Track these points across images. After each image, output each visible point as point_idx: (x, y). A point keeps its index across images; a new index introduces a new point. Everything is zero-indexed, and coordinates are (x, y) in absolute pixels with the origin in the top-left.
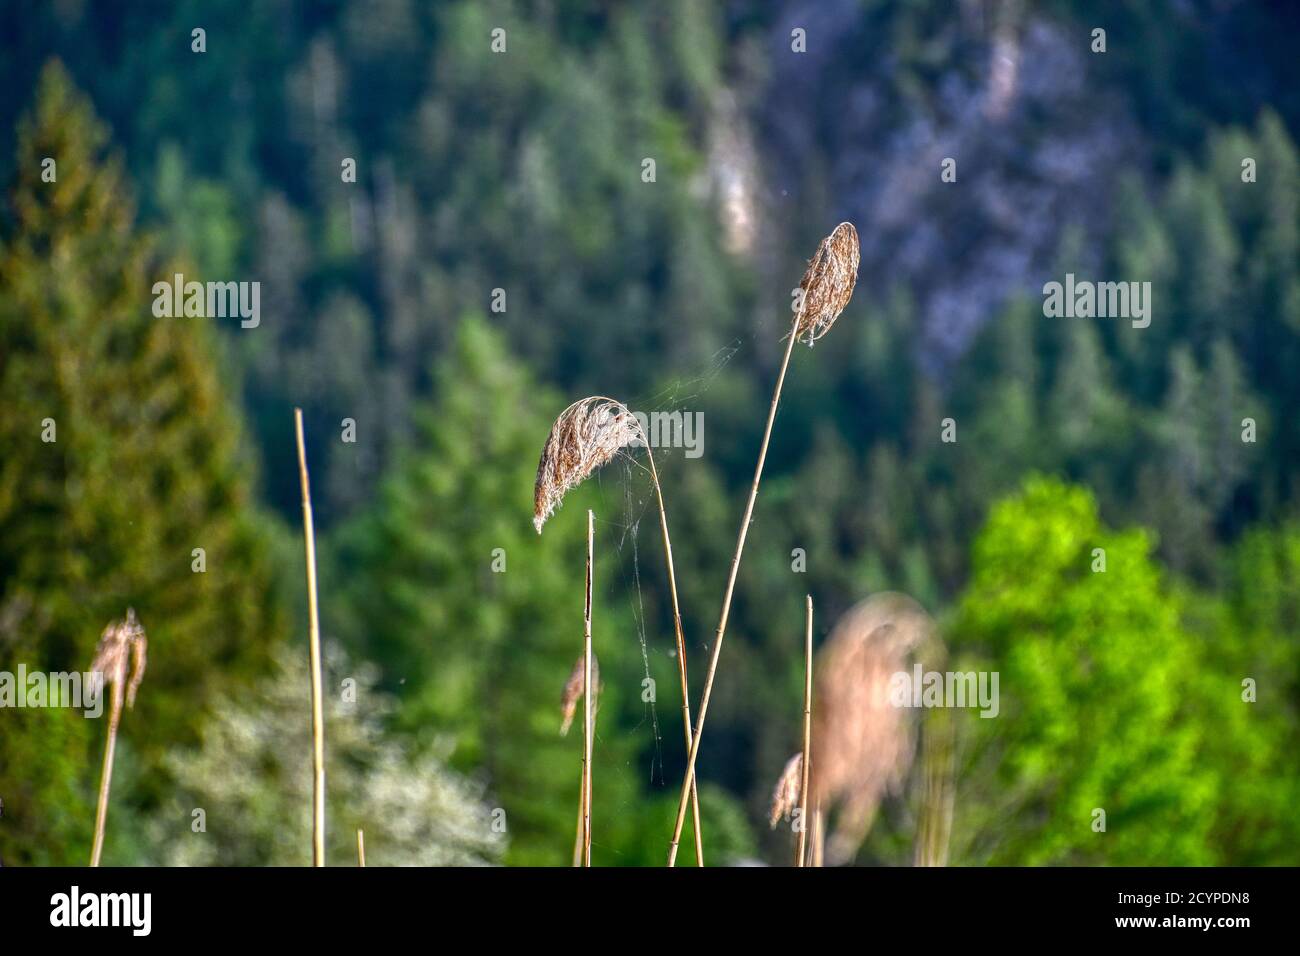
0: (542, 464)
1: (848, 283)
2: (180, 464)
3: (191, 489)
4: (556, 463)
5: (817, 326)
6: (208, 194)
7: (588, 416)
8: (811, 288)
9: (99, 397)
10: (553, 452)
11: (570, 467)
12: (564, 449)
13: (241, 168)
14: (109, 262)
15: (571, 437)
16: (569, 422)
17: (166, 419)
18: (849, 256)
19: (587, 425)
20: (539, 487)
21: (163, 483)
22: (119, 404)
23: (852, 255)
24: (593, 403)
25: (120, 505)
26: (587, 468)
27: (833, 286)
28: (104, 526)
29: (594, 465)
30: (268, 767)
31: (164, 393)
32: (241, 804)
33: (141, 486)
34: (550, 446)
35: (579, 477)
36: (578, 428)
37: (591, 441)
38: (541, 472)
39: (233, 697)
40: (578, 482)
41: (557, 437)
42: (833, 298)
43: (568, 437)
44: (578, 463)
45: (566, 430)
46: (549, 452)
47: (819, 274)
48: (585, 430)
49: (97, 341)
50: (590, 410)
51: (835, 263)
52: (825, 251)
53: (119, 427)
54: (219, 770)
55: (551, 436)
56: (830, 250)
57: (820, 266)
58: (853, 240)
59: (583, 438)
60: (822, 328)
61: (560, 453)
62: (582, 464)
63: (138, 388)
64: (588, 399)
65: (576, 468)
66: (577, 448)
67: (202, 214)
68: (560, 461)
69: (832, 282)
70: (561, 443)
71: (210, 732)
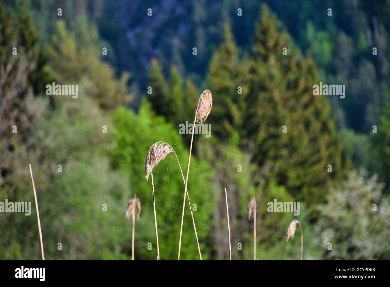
0: (146, 161)
1: (210, 106)
2: (312, 119)
3: (316, 126)
4: (150, 161)
5: (202, 118)
6: (322, 35)
7: (157, 147)
8: (198, 109)
9: (286, 101)
10: (149, 158)
11: (153, 161)
12: (152, 157)
13: (332, 27)
14: (285, 61)
15: (153, 153)
16: (152, 149)
17: (306, 106)
18: (209, 99)
19: (157, 150)
20: (146, 167)
21: (307, 125)
22: (292, 102)
23: (210, 98)
24: (159, 143)
25: (295, 133)
26: (158, 161)
27: (204, 107)
28: (291, 139)
29: (160, 160)
30: (348, 207)
31: (305, 98)
32: (341, 219)
33: (301, 127)
34: (148, 156)
35: (156, 164)
36: (155, 151)
37: (159, 154)
38: (146, 163)
39: (335, 187)
40: (156, 165)
41: (150, 154)
42: (205, 110)
43: (152, 153)
44: (155, 160)
45: (152, 152)
46: (148, 158)
47: (200, 105)
48: (157, 151)
49: (284, 85)
50: (158, 145)
51: (204, 101)
52: (201, 98)
53: (292, 110)
54: (333, 209)
55: (148, 153)
56: (202, 98)
57: (200, 102)
58: (209, 94)
59: (156, 153)
60: (204, 119)
61: (150, 158)
62: (156, 160)
63: (297, 97)
64: (157, 143)
65: (155, 162)
66: (155, 156)
67: (321, 42)
68: (150, 160)
69: (204, 106)
70: (151, 155)
71: (330, 198)
